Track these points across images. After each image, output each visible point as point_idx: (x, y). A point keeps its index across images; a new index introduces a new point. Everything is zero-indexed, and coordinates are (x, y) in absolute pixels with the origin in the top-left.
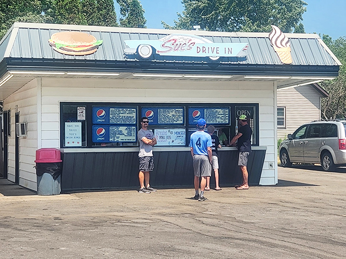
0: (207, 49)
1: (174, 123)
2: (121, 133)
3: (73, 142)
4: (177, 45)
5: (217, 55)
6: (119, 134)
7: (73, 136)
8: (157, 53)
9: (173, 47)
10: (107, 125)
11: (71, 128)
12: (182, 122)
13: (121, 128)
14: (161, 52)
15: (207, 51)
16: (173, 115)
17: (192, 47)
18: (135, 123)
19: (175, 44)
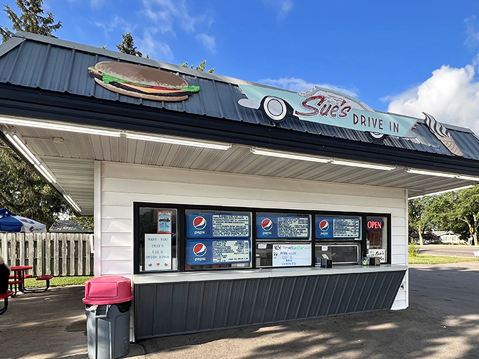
0: (367, 120)
1: (298, 236)
2: (229, 250)
3: (158, 264)
4: (325, 106)
5: (380, 131)
6: (226, 251)
7: (158, 255)
8: (294, 114)
9: (319, 108)
10: (208, 238)
11: (154, 243)
12: (306, 235)
13: (229, 243)
14: (301, 114)
15: (367, 123)
16: (297, 226)
17: (347, 113)
18: (247, 235)
19: (322, 105)
